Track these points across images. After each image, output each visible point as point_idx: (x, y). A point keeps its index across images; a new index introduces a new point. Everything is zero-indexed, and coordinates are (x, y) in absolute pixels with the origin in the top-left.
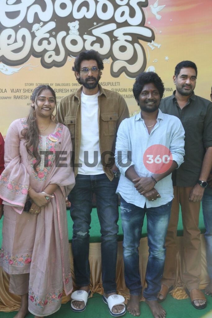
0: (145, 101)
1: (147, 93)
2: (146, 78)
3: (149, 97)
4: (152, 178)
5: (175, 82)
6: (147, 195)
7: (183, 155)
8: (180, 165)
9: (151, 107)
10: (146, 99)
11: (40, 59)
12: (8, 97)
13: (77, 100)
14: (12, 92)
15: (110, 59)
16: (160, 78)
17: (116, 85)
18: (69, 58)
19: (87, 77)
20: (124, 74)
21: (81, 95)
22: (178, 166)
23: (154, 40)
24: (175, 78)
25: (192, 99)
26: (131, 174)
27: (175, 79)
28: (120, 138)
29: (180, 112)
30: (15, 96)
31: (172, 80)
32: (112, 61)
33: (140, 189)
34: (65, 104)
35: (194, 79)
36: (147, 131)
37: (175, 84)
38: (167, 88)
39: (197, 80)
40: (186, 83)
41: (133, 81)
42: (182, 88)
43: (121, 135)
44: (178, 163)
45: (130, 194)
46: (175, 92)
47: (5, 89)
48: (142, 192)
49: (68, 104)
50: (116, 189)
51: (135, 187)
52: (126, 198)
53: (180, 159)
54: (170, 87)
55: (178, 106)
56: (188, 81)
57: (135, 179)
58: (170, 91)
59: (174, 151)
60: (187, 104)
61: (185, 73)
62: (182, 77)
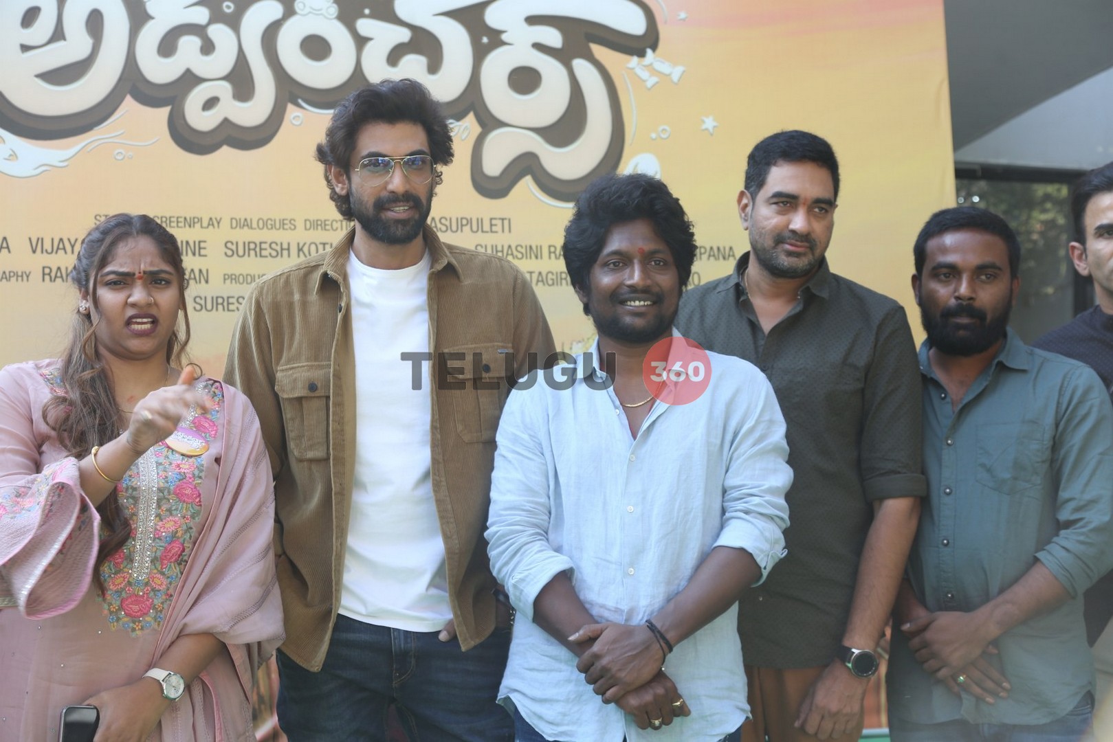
0: (616, 297)
1: (623, 260)
2: (620, 197)
3: (631, 277)
4: (651, 626)
5: (746, 220)
6: (633, 701)
7: (780, 528)
8: (769, 568)
9: (639, 322)
10: (621, 285)
11: (165, 112)
12: (16, 274)
13: (333, 287)
14: (34, 252)
15: (470, 120)
16: (677, 200)
17: (494, 228)
18: (292, 112)
19: (384, 194)
20: (528, 181)
21: (349, 270)
22: (761, 575)
23: (654, 47)
24: (745, 201)
25: (815, 291)
26: (558, 608)
27: (746, 206)
28: (510, 455)
29: (762, 342)
30: (47, 271)
31: (735, 209)
32: (477, 129)
33: (602, 677)
34: (276, 307)
35: (827, 211)
36: (626, 422)
37: (746, 229)
38: (711, 248)
39: (838, 215)
40: (792, 227)
41: (566, 211)
42: (774, 248)
43: (515, 439)
44: (758, 560)
45: (557, 701)
46: (743, 262)
47: (5, 239)
48: (609, 693)
49: (291, 305)
50: (499, 683)
51: (581, 671)
52: (540, 718)
53: (767, 540)
54: (724, 243)
55: (753, 318)
56: (798, 222)
57: (577, 630)
58: (724, 258)
59: (740, 505)
60: (793, 312)
61: (790, 187)
62: (775, 200)
